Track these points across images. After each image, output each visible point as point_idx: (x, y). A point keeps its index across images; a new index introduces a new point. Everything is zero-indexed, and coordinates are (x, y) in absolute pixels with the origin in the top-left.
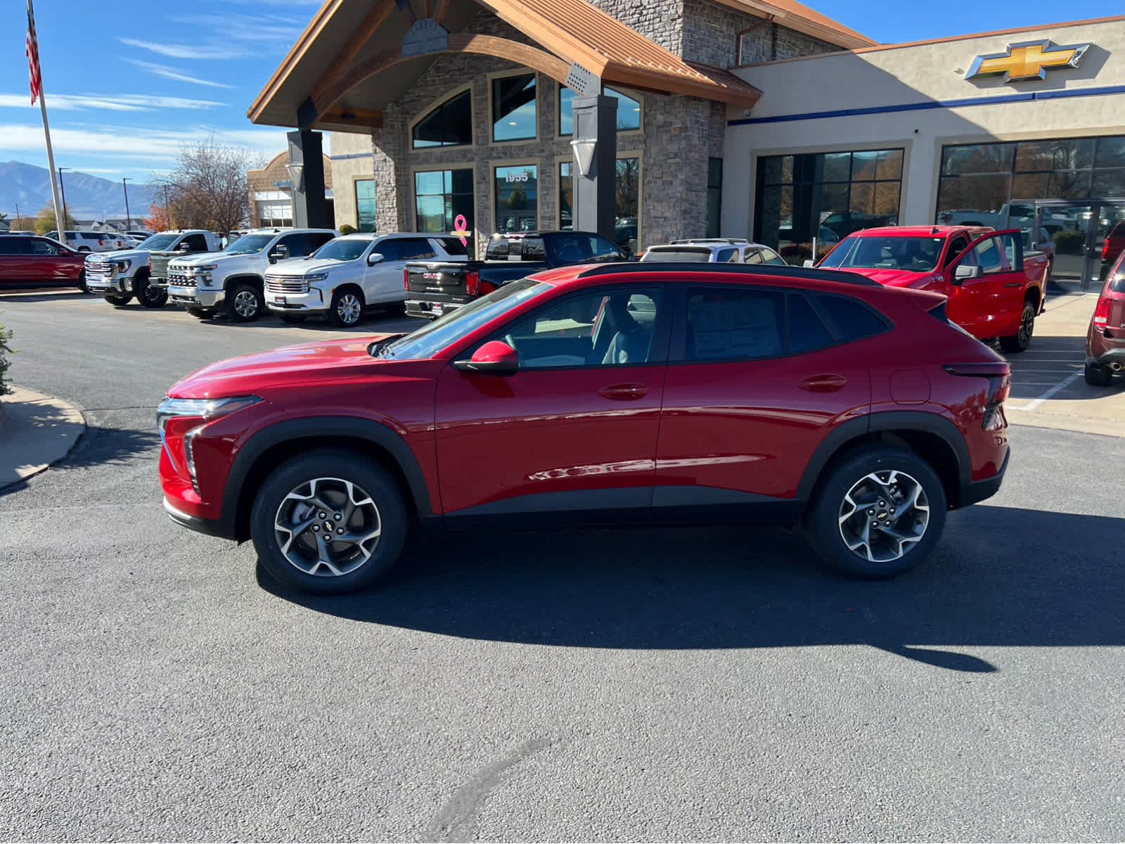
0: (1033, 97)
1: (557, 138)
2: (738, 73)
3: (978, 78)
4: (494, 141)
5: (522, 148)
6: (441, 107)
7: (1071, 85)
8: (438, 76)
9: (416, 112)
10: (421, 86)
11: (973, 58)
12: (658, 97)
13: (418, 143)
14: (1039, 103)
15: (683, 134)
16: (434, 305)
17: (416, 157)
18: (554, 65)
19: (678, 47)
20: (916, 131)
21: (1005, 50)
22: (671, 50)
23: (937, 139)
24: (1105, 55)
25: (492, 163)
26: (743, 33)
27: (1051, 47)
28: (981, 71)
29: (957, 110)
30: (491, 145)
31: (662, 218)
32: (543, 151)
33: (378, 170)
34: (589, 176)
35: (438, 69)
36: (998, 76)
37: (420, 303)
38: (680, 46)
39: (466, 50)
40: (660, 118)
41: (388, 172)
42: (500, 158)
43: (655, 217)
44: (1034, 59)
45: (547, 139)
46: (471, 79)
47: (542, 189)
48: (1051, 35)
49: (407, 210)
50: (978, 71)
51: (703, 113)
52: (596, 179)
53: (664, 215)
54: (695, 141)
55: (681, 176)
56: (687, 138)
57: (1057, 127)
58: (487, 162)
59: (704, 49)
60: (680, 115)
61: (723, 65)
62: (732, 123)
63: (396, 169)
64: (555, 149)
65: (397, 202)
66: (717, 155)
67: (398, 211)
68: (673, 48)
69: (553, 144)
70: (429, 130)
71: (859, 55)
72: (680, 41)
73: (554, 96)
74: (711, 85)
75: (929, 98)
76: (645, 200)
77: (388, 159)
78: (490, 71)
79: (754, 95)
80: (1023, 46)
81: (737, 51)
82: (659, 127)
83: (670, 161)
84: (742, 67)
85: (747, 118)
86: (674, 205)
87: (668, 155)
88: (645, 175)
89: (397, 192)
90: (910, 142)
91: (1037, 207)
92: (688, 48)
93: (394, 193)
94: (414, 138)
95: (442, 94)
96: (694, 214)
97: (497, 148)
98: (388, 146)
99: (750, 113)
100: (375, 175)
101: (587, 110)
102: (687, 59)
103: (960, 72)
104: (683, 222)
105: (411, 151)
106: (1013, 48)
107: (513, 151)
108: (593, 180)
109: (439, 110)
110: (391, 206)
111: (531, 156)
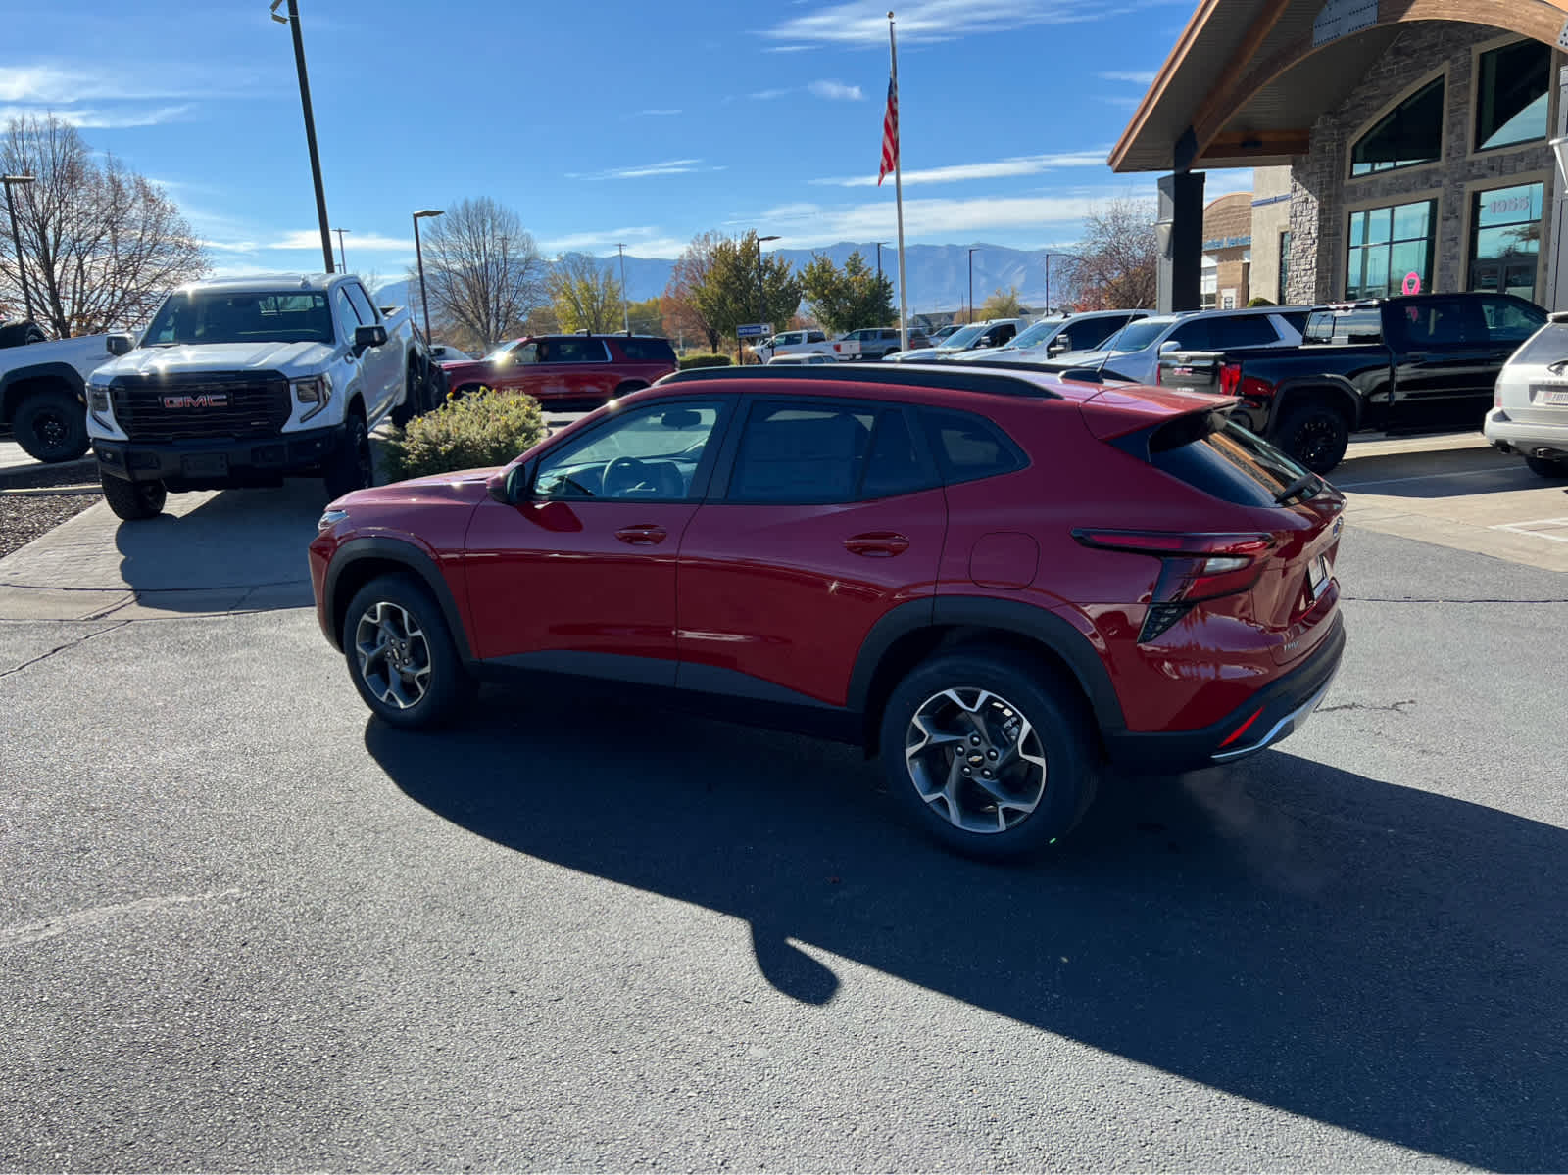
4: (1476, 151)
5: (1520, 157)
6: (1398, 109)
8: (1398, 63)
9: (1359, 122)
10: (1371, 81)
13: (1362, 169)
17: (1353, 190)
18: (1540, 18)
25: (1470, 187)
30: (1471, 157)
33: (1295, 216)
35: (1398, 52)
39: (1404, 19)
41: (1309, 218)
42: (1483, 176)
46: (1448, 58)
49: (1333, 271)
63: (1321, 211)
65: (1317, 261)
67: (1317, 272)
70: (1373, 149)
77: (1311, 198)
78: (1478, 41)
89: (1319, 245)
93: (1315, 247)
94: (1354, 161)
95: (1401, 88)
97: (1480, 161)
98: (1315, 179)
100: (1291, 223)
105: (1347, 182)
107: (1505, 163)
109: (1394, 115)
110: (1308, 267)
111: (1534, 169)
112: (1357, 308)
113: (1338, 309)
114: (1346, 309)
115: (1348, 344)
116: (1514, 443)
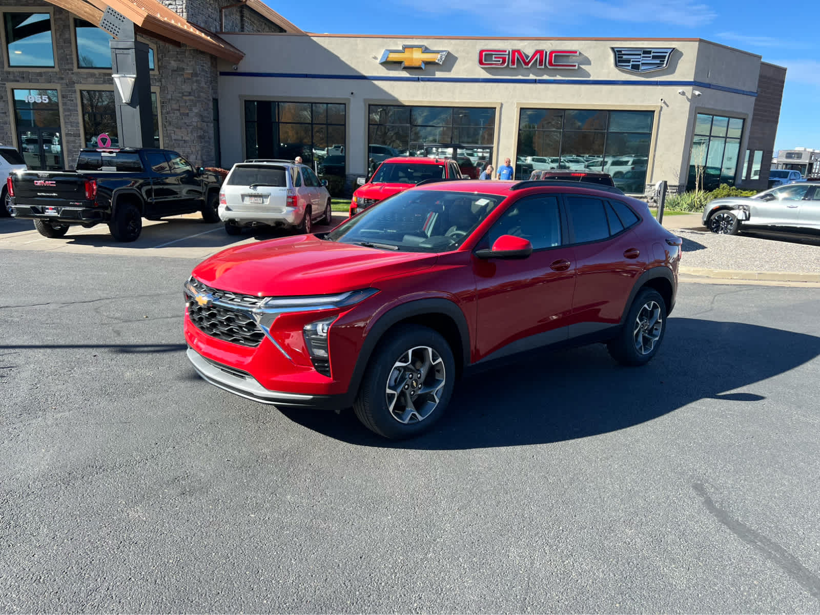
0: (418, 80)
1: (76, 69)
2: (222, 36)
3: (387, 64)
4: (9, 66)
5: (40, 74)
7: (439, 75)
11: (383, 51)
12: (171, 47)
14: (422, 83)
15: (195, 79)
16: (48, 209)
19: (182, 11)
20: (352, 93)
21: (401, 48)
22: (177, 12)
23: (365, 100)
24: (456, 59)
25: (9, 85)
26: (223, 8)
27: (426, 50)
28: (389, 59)
29: (376, 82)
30: (6, 68)
31: (181, 140)
32: (62, 79)
34: (132, 103)
36: (396, 64)
37: (31, 207)
38: (184, 10)
40: (174, 64)
42: (18, 81)
43: (175, 140)
44: (418, 57)
45: (66, 70)
47: (65, 110)
48: (425, 43)
50: (387, 59)
51: (207, 65)
52: (138, 107)
53: (184, 139)
54: (203, 84)
55: (195, 110)
56: (197, 81)
57: (432, 99)
58: (5, 84)
59: (201, 15)
60: (190, 66)
61: (213, 30)
62: (222, 74)
64: (75, 78)
66: (214, 96)
68: (178, 11)
69: (73, 73)
71: (312, 38)
72: (184, 5)
73: (70, 34)
74: (213, 44)
75: (357, 72)
76: (164, 126)
79: (238, 57)
80: (412, 47)
81: (221, 20)
82: (173, 71)
83: (184, 98)
84: (224, 33)
85: (234, 71)
86: (191, 132)
87: (183, 93)
88: (162, 107)
90: (349, 100)
91: (425, 147)
92: (190, 13)
96: (207, 139)
97: (14, 72)
99: (237, 69)
101: (125, 51)
102: (190, 21)
103: (375, 58)
104: (200, 144)
106: (405, 47)
108: (136, 108)
111: (50, 82)
112: (119, 152)
113: (104, 152)
114: (110, 152)
115: (117, 171)
116: (239, 220)
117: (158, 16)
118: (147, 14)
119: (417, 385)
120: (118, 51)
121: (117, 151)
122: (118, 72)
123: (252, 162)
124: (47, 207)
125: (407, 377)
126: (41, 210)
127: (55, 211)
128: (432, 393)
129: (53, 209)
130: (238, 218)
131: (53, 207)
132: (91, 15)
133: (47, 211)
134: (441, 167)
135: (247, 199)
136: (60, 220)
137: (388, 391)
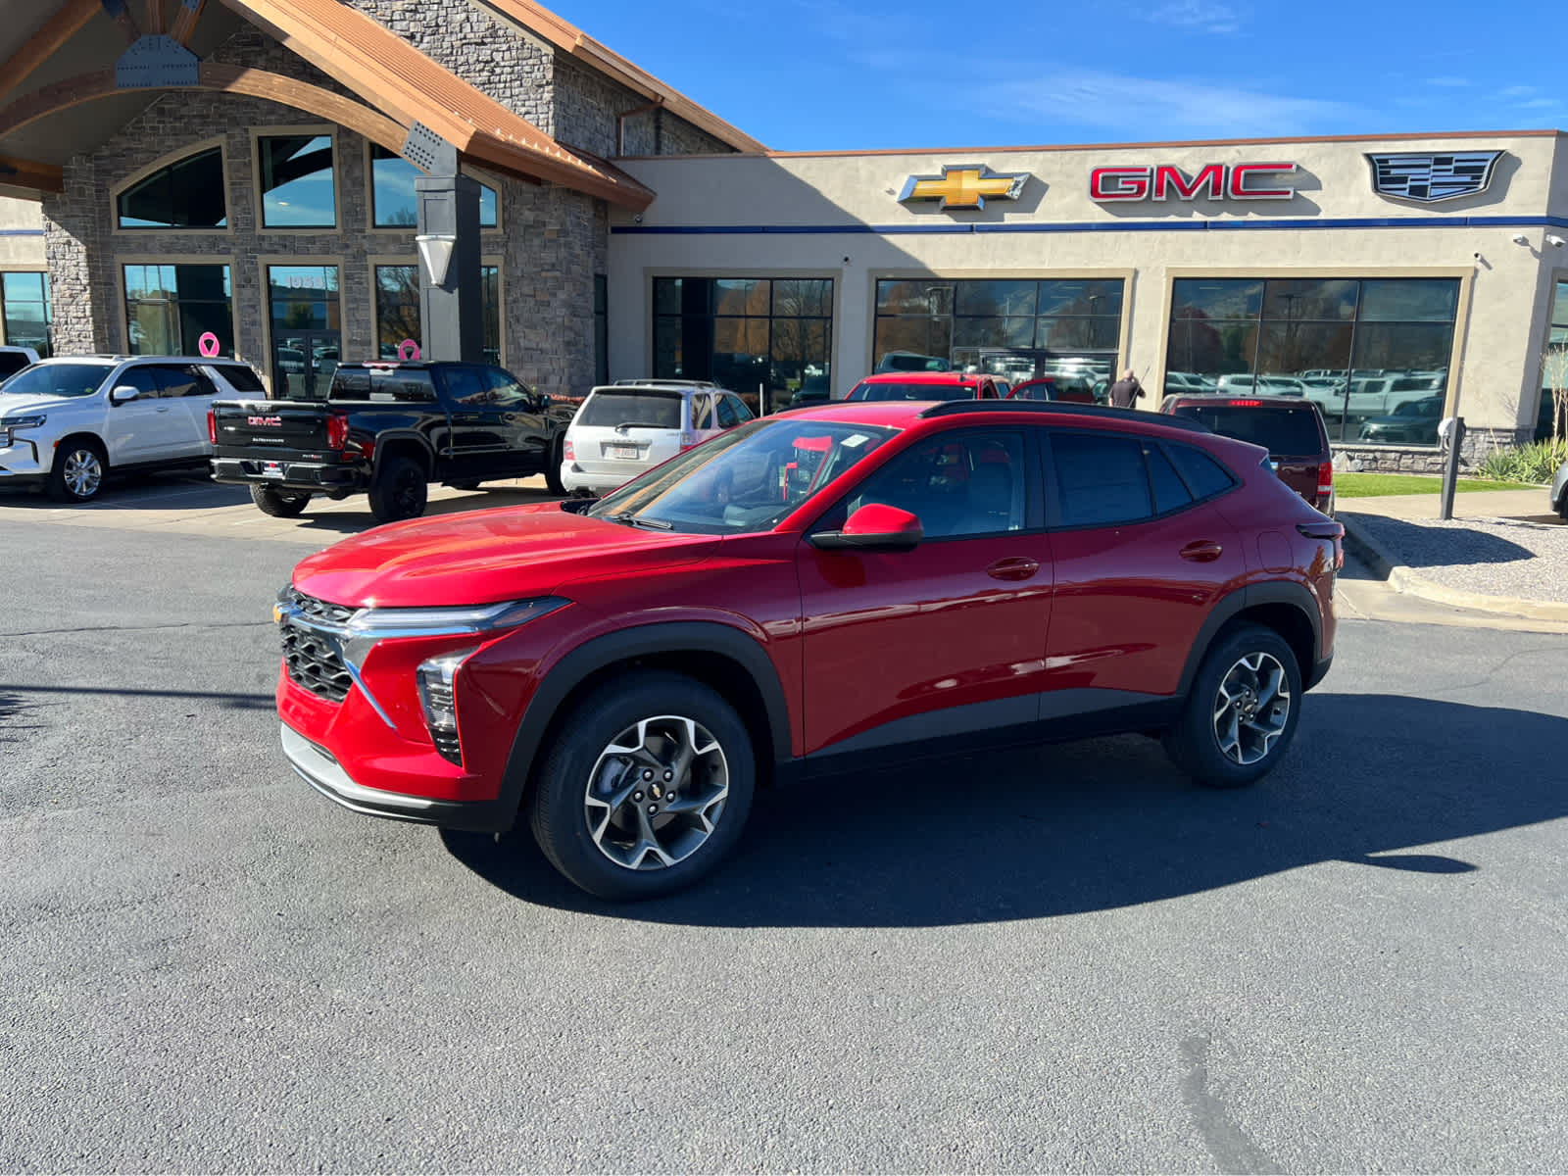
0: (971, 230)
1: (369, 231)
2: (619, 164)
3: (913, 202)
4: (264, 227)
5: (312, 240)
6: (168, 168)
7: (1010, 219)
8: (164, 122)
9: (122, 172)
10: (132, 134)
11: (905, 178)
12: (525, 186)
13: (126, 221)
14: (978, 237)
15: (562, 240)
16: (268, 465)
17: (125, 241)
19: (548, 122)
20: (846, 259)
21: (938, 172)
22: (538, 125)
23: (871, 271)
24: (1044, 188)
25: (262, 259)
26: (624, 115)
27: (987, 173)
28: (917, 194)
29: (890, 238)
30: (259, 231)
31: (537, 350)
32: (347, 246)
33: (54, 257)
34: (446, 286)
35: (161, 112)
36: (931, 202)
37: (242, 463)
38: (550, 122)
39: (231, 89)
40: (529, 216)
41: (74, 262)
42: (275, 252)
43: (526, 349)
44: (972, 186)
45: (354, 230)
46: (219, 132)
47: (347, 301)
48: (986, 160)
49: (110, 322)
50: (912, 192)
51: (586, 213)
52: (456, 292)
53: (540, 346)
54: (578, 251)
55: (562, 296)
56: (568, 245)
57: (998, 265)
58: (255, 257)
59: (581, 130)
60: (555, 216)
61: (602, 154)
62: (616, 230)
63: (89, 257)
64: (366, 245)
65: (92, 308)
66: (599, 271)
67: (94, 321)
68: (540, 124)
69: (364, 237)
70: (143, 201)
71: (773, 160)
72: (551, 114)
73: (363, 171)
74: (598, 177)
75: (857, 219)
76: (509, 325)
77: (73, 241)
78: (255, 124)
79: (645, 200)
80: (959, 169)
81: (618, 136)
82: (527, 227)
83: (544, 274)
84: (625, 158)
85: (638, 225)
86: (554, 334)
87: (542, 265)
88: (507, 292)
89: (91, 294)
90: (839, 271)
91: (981, 357)
92: (561, 126)
93: (87, 295)
94: (120, 214)
95: (170, 150)
96: (581, 346)
97: (270, 237)
98: (72, 221)
99: (641, 221)
100: (48, 264)
101: (440, 196)
102: (560, 139)
103: (891, 192)
104: (567, 357)
105: (115, 232)
106: (948, 170)
107: (296, 244)
108: (452, 292)
109: (165, 172)
110: (80, 315)
111: (327, 253)
112: (399, 368)
113: (374, 367)
114: (385, 369)
115: (396, 400)
116: (594, 489)
117: (498, 133)
118: (475, 130)
119: (662, 793)
120: (428, 196)
121: (395, 365)
122: (426, 229)
123: (631, 384)
124: (267, 462)
125: (640, 775)
126: (257, 468)
127: (279, 469)
128: (697, 813)
129: (276, 466)
130: (593, 486)
131: (276, 462)
132: (388, 136)
133: (266, 469)
134: (970, 389)
135: (610, 450)
136: (284, 485)
137: (590, 801)
